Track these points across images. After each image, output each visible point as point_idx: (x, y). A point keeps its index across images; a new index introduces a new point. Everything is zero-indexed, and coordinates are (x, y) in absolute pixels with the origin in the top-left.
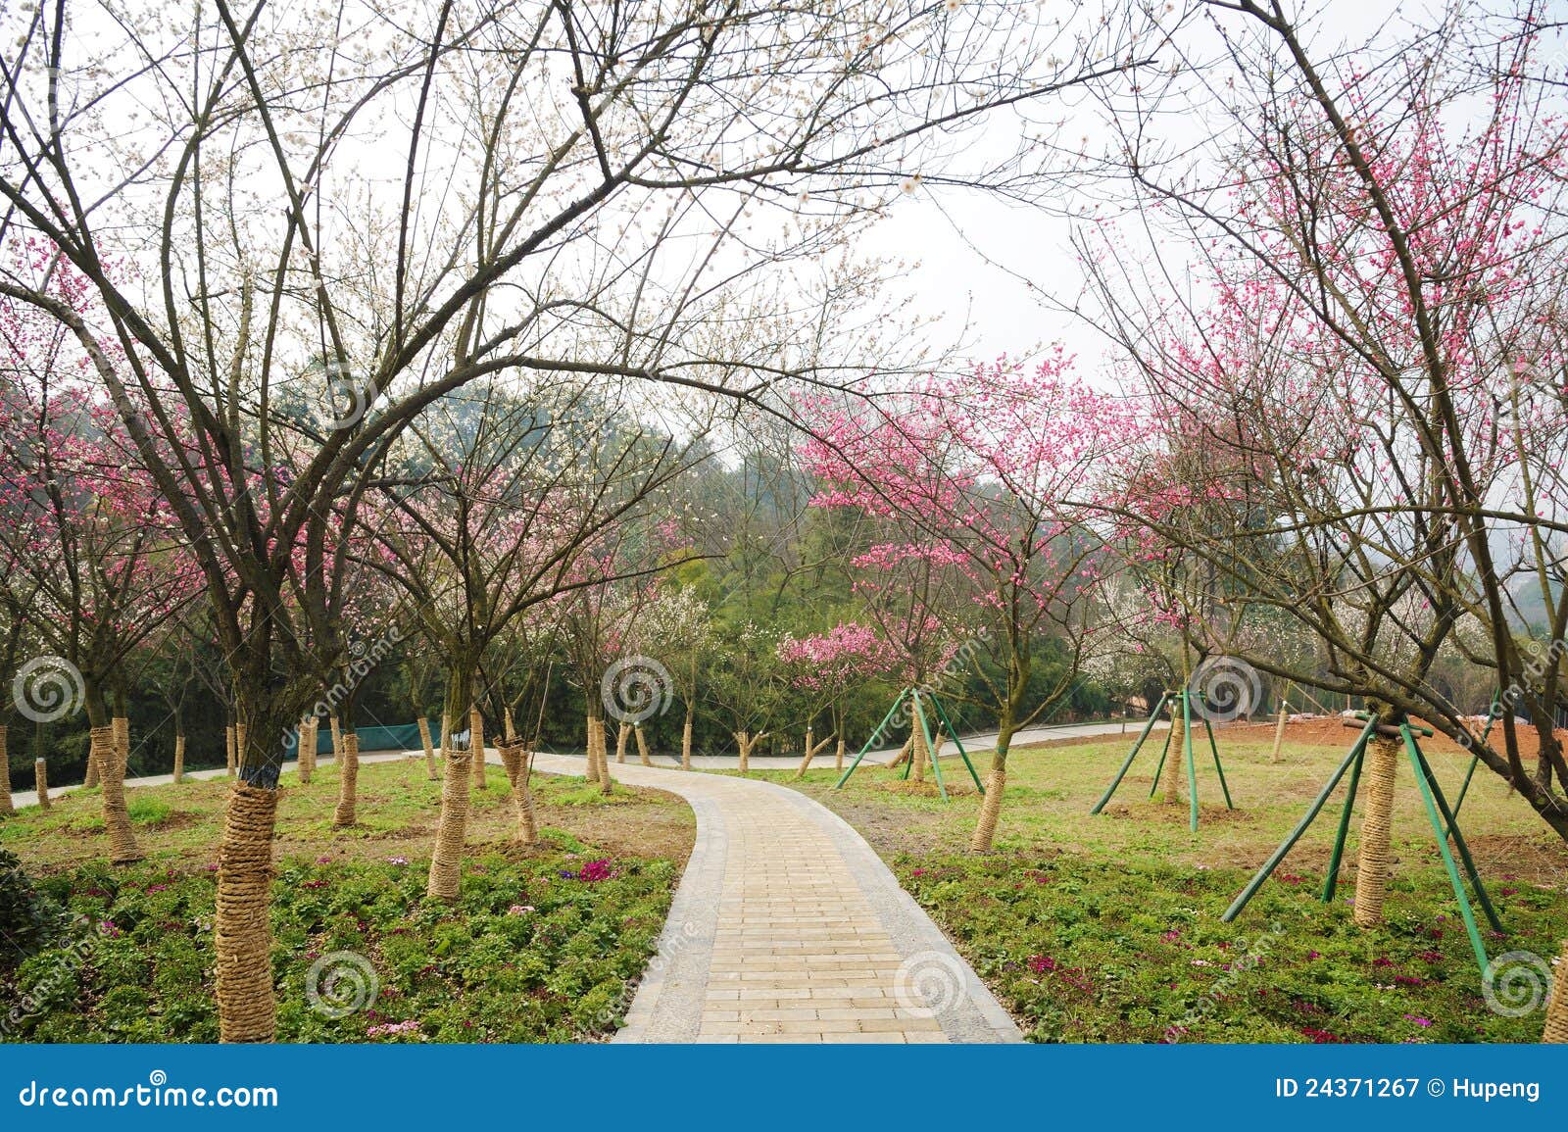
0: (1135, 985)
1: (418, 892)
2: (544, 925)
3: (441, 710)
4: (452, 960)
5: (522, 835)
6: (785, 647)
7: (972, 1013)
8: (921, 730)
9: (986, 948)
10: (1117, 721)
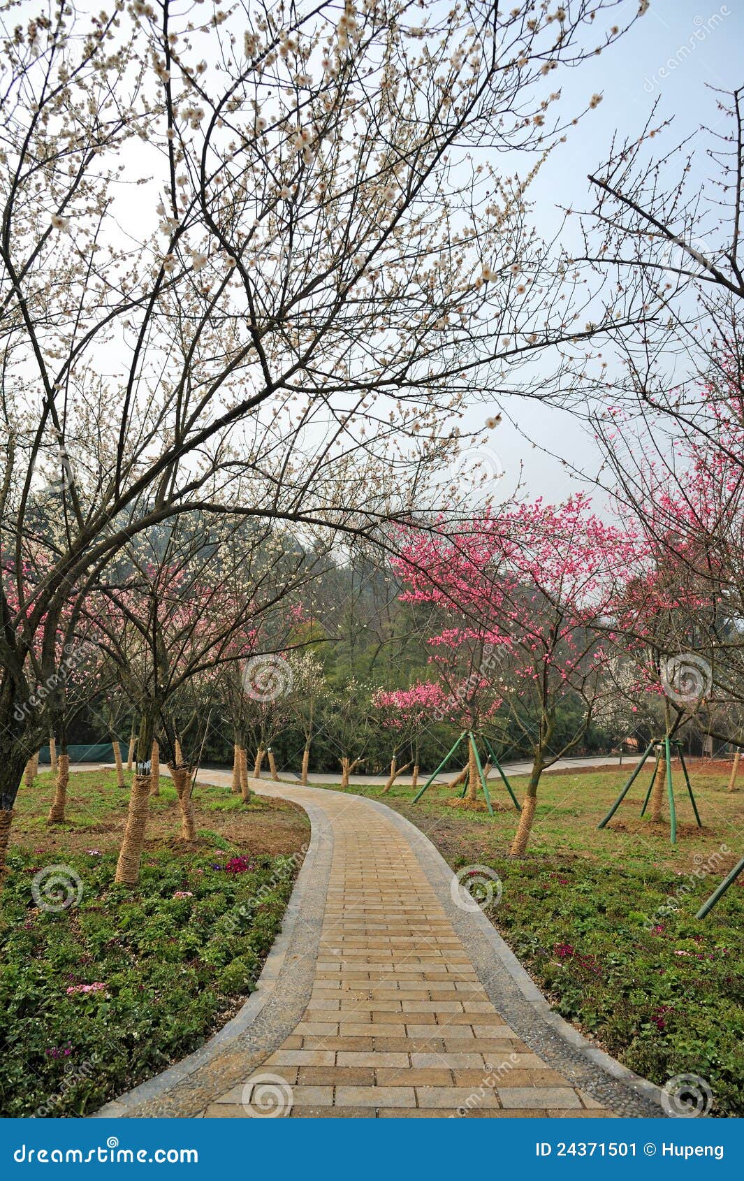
0: (633, 970)
1: (109, 878)
2: (198, 907)
3: (129, 734)
4: (131, 933)
5: (185, 834)
6: (378, 697)
7: (512, 988)
8: (475, 762)
9: (523, 936)
10: (616, 756)
